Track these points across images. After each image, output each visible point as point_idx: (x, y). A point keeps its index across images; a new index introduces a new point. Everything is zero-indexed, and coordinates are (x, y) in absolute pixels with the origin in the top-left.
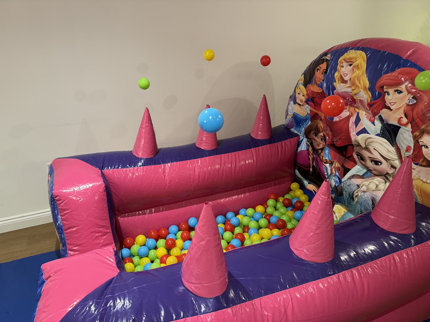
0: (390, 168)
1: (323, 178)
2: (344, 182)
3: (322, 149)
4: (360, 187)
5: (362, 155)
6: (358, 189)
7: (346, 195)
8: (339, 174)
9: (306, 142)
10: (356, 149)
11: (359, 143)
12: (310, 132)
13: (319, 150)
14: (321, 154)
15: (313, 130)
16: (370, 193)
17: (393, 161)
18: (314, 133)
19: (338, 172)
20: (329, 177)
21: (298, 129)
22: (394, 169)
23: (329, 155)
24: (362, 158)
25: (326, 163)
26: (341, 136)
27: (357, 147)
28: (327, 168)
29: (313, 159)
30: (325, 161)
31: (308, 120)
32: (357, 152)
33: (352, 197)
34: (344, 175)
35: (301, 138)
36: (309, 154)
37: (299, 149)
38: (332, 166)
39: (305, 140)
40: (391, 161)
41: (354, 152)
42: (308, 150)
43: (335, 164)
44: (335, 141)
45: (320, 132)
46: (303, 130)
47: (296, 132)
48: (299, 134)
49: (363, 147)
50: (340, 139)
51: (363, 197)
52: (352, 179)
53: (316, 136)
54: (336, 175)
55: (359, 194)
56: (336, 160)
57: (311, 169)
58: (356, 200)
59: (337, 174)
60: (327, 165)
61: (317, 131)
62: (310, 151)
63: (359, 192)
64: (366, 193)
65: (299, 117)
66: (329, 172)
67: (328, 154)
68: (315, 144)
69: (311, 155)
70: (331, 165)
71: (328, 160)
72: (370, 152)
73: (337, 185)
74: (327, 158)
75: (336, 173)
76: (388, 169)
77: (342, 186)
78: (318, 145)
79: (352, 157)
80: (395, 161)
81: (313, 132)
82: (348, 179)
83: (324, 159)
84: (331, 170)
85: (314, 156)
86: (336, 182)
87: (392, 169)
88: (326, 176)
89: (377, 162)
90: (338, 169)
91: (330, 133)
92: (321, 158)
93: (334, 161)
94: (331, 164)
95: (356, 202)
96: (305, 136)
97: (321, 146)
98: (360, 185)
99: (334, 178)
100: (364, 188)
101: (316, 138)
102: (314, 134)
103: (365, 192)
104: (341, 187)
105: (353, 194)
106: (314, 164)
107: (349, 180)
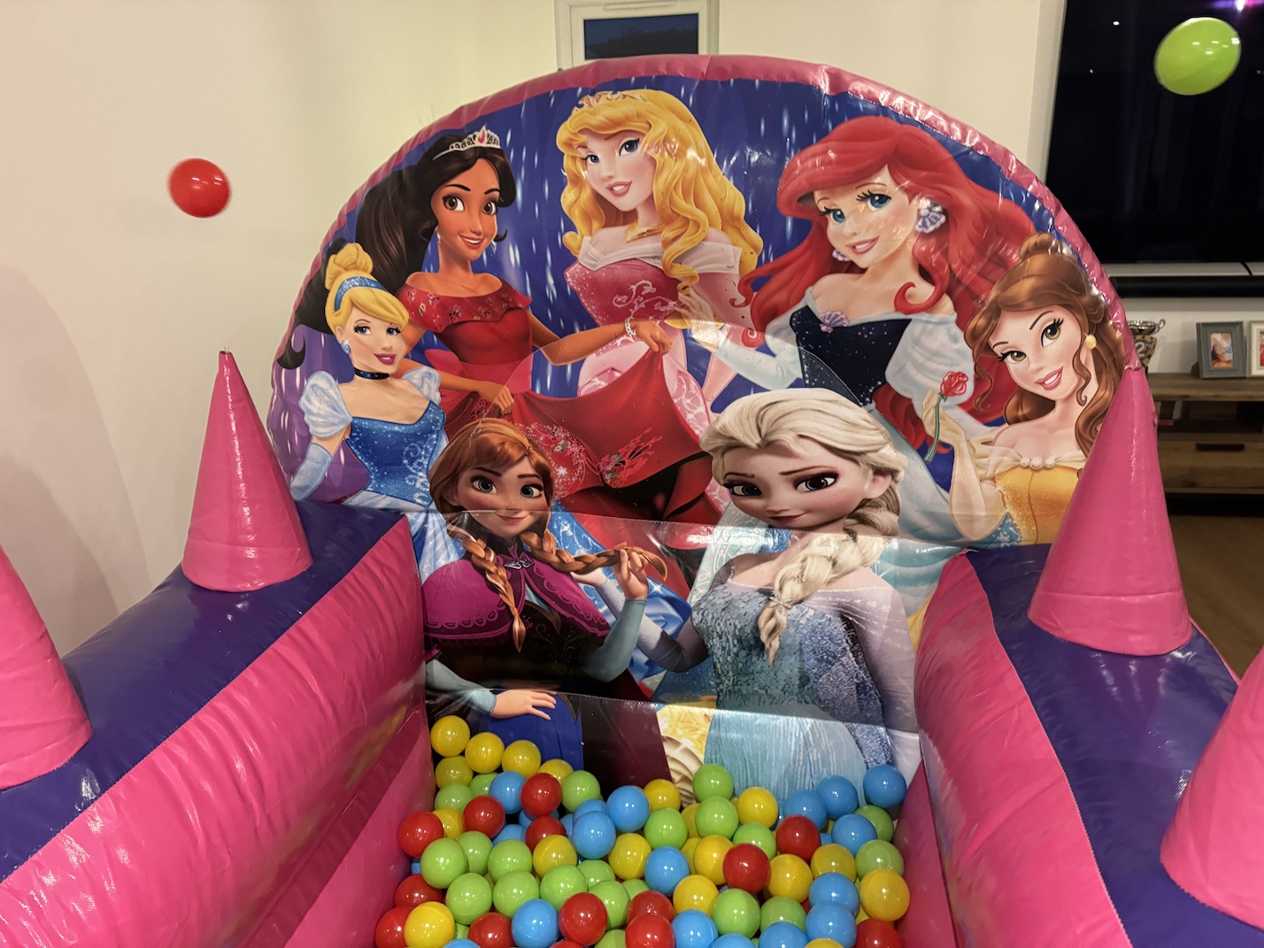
0: (874, 480)
1: (596, 630)
2: (699, 604)
3: (539, 527)
4: (776, 592)
5: (753, 476)
6: (772, 604)
7: (724, 648)
8: (665, 585)
9: (445, 530)
10: (721, 465)
11: (732, 438)
12: (454, 478)
13: (524, 537)
14: (546, 546)
15: (465, 468)
16: (823, 594)
17: (876, 451)
18: (473, 479)
19: (657, 581)
20: (623, 616)
21: (393, 486)
22: (889, 478)
23: (584, 535)
24: (751, 488)
25: (589, 568)
26: (638, 439)
27: (726, 455)
28: (600, 590)
29: (514, 578)
30: (580, 565)
31: (432, 432)
32: (727, 475)
33: (753, 644)
34: (691, 581)
35: (415, 519)
36: (483, 571)
37: (426, 570)
38: (619, 570)
39: (436, 521)
40: (869, 455)
41: (713, 480)
42: (468, 555)
43: (630, 558)
44: (609, 468)
45: (509, 462)
46: (421, 481)
47: (383, 502)
48: (403, 504)
49: (754, 445)
50: (634, 454)
51: (803, 621)
52: (729, 580)
53: (486, 486)
54: (652, 596)
55: (782, 617)
56: (625, 544)
57: (518, 626)
58: (776, 643)
59: (657, 588)
60: (598, 575)
61: (489, 465)
62: (482, 554)
63: (777, 613)
64: (806, 603)
65: (388, 432)
66: (619, 598)
67: (579, 536)
68: (491, 522)
69: (493, 569)
70: (612, 568)
71: (593, 557)
72: (785, 452)
73: (670, 631)
74: (582, 552)
75: (649, 588)
76: (866, 486)
77: (695, 623)
78: (510, 519)
79: (700, 504)
80: (883, 451)
81: (466, 475)
82: (712, 587)
83: (568, 558)
84: (625, 586)
85: (512, 565)
86: (665, 620)
87: (880, 479)
88: (611, 619)
89: (817, 481)
90: (653, 570)
91: (574, 449)
92: (555, 559)
93: (616, 547)
94: (613, 562)
95: (776, 654)
96: (433, 506)
97: (526, 519)
98: (772, 584)
99: (648, 610)
100: (792, 589)
101: (492, 497)
102: (476, 484)
103: (801, 602)
104: (697, 630)
105: (756, 629)
106: (530, 597)
107: (721, 587)
